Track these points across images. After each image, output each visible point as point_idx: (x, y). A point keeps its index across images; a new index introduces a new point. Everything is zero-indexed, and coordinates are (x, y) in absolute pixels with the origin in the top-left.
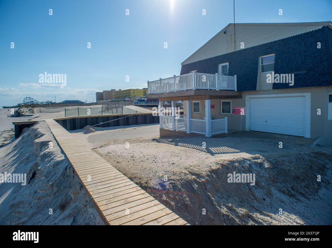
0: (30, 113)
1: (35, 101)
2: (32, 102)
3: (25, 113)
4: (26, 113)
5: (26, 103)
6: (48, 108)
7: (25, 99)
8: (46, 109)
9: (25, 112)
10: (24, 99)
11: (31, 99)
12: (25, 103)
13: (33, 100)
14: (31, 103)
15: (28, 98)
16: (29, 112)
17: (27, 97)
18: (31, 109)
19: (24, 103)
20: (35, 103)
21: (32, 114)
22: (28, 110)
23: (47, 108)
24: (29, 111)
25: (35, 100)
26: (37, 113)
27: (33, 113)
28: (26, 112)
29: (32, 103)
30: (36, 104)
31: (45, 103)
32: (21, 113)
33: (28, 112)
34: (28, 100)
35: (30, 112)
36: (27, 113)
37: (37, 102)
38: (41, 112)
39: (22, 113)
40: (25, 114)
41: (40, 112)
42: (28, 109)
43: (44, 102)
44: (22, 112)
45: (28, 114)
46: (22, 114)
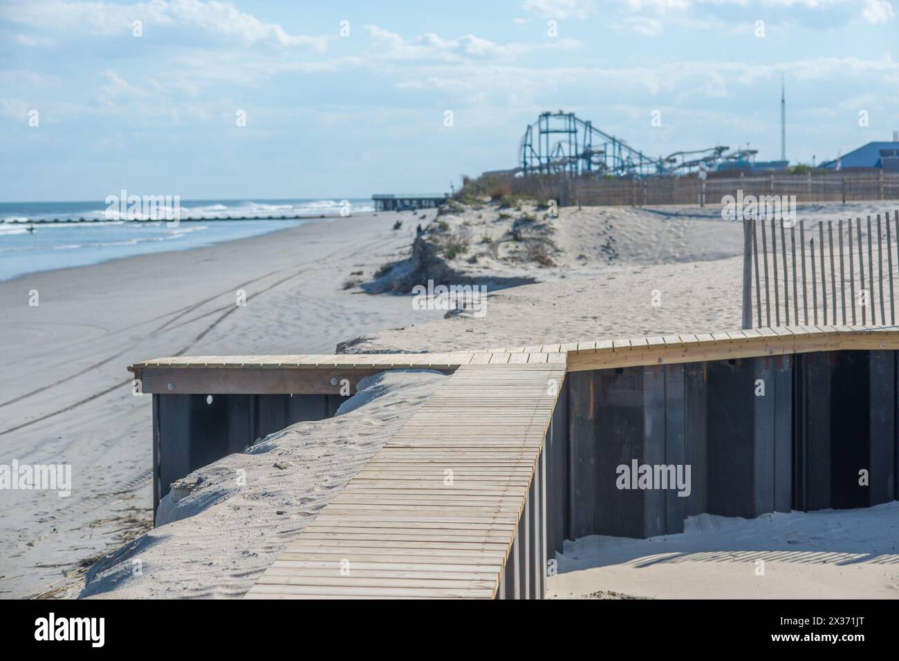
0: (514, 258)
1: (610, 150)
2: (587, 155)
3: (473, 261)
4: (482, 261)
5: (541, 167)
6: (677, 215)
7: (535, 131)
8: (657, 223)
9: (473, 250)
10: (529, 127)
11: (581, 129)
12: (536, 163)
13: (597, 142)
14: (581, 164)
15: (554, 123)
16: (512, 246)
17: (547, 115)
18: (527, 221)
19: (525, 170)
20: (610, 163)
21: (532, 270)
22: (506, 226)
23: (668, 215)
24: (515, 236)
25: (614, 140)
26: (575, 265)
27: (544, 262)
28: (484, 248)
29: (590, 162)
30: (619, 178)
31: (691, 164)
32: (440, 256)
33: (502, 252)
34: (554, 138)
35: (521, 247)
36: (495, 257)
37: (625, 154)
38: (609, 251)
39: (451, 256)
40: (475, 271)
41: (606, 248)
42: (503, 217)
43: (688, 159)
44: (454, 251)
45: (497, 269)
46: (452, 265)
